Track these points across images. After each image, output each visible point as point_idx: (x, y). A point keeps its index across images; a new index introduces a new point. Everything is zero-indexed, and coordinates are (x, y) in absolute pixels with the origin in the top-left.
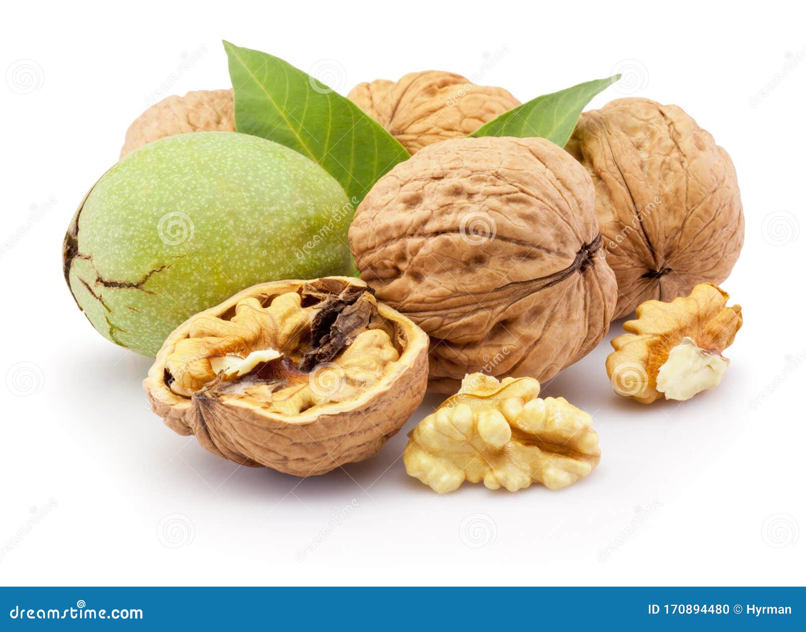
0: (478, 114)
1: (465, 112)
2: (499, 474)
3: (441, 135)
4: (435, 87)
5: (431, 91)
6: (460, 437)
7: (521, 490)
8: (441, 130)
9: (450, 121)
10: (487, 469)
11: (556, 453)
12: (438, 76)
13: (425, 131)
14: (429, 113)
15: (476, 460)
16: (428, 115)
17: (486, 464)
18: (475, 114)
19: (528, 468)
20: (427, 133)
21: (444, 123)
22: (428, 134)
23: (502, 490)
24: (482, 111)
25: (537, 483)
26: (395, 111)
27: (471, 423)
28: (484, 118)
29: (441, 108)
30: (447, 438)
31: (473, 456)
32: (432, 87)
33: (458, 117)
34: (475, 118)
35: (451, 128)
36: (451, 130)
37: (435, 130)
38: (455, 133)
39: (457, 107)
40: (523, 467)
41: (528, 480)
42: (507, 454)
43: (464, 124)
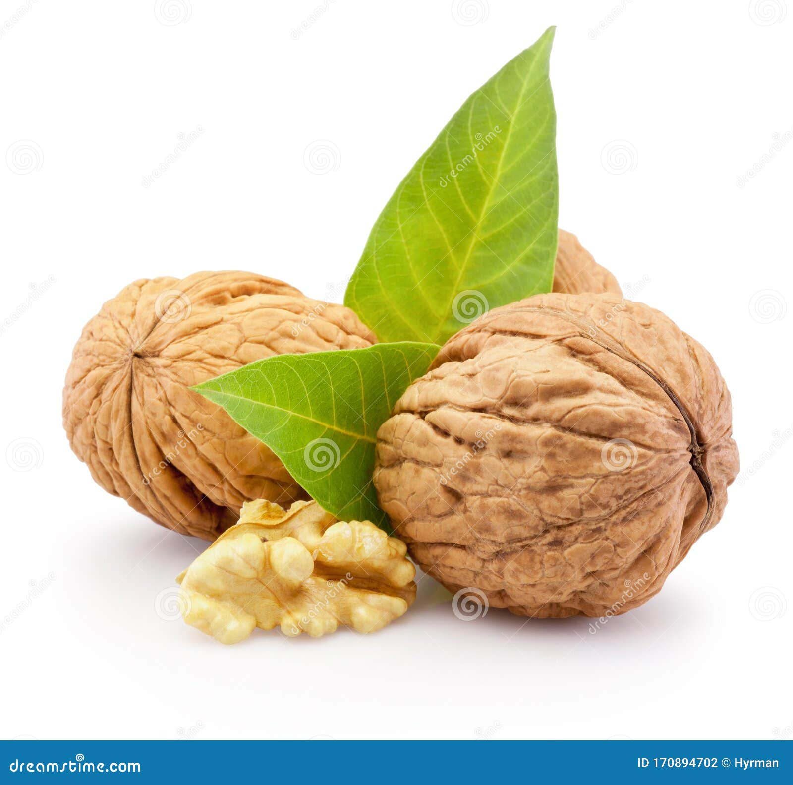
0: (266, 339)
1: (247, 333)
2: (300, 616)
3: (205, 363)
4: (228, 295)
5: (217, 298)
6: (250, 574)
7: (327, 634)
8: (208, 356)
9: (224, 343)
10: (283, 612)
11: (365, 588)
12: (236, 280)
13: (184, 356)
14: (197, 329)
15: (270, 602)
16: (196, 333)
17: (281, 606)
18: (260, 338)
19: (334, 608)
20: (187, 357)
21: (214, 345)
22: (187, 360)
23: (305, 634)
24: (272, 334)
25: (345, 625)
26: (156, 322)
27: (262, 555)
28: (274, 344)
29: (216, 323)
30: (232, 577)
31: (265, 597)
32: (222, 294)
33: (235, 340)
34: (261, 343)
35: (222, 353)
36: (222, 357)
37: (198, 354)
38: (226, 361)
39: (238, 325)
40: (328, 607)
41: (334, 623)
42: (306, 592)
43: (241, 350)
